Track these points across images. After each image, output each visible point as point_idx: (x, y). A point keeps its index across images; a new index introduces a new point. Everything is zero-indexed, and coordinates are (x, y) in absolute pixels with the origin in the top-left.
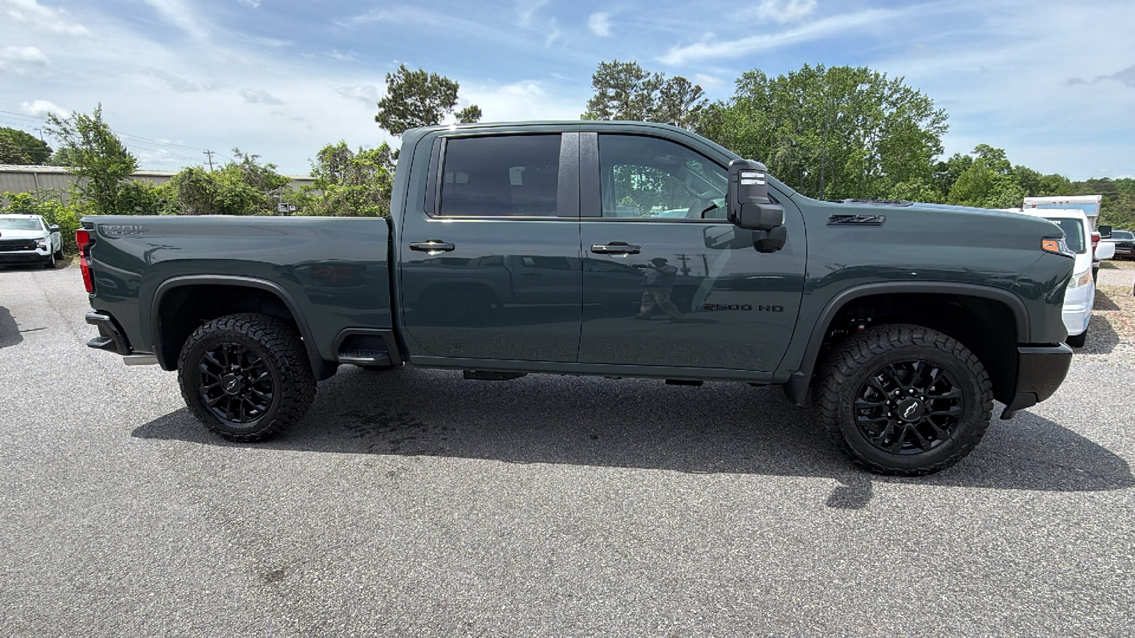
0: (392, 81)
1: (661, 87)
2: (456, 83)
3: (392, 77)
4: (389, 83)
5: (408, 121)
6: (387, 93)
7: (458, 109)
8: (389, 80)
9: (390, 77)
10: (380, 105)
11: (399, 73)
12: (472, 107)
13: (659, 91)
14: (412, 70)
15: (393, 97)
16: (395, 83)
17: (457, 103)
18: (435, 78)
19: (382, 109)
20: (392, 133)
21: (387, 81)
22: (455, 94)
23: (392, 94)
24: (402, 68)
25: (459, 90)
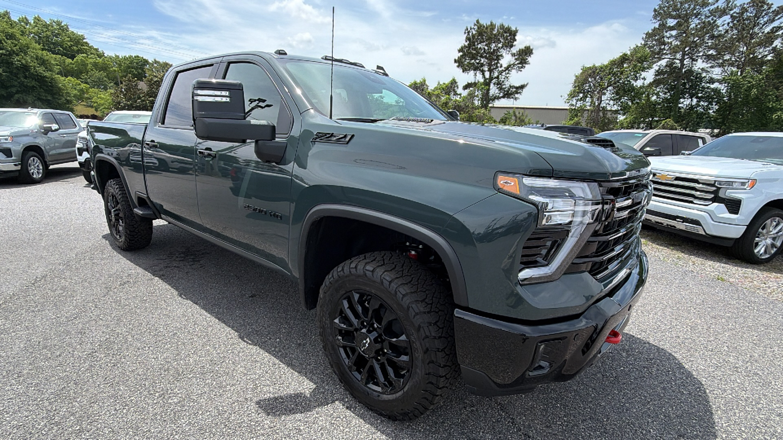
0: (469, 32)
1: (732, 12)
2: (516, 29)
3: (469, 29)
4: (467, 34)
5: (477, 61)
6: (464, 42)
7: (514, 50)
8: (467, 32)
9: (467, 29)
10: (459, 51)
11: (475, 25)
12: (525, 47)
13: (729, 16)
14: (485, 22)
15: (468, 45)
16: (471, 34)
17: (515, 46)
18: (502, 26)
19: (461, 54)
20: (463, 71)
21: (465, 33)
22: (514, 38)
23: (468, 42)
24: (478, 21)
25: (518, 34)
